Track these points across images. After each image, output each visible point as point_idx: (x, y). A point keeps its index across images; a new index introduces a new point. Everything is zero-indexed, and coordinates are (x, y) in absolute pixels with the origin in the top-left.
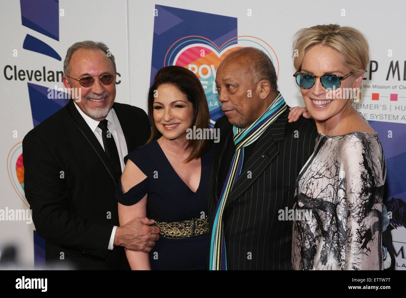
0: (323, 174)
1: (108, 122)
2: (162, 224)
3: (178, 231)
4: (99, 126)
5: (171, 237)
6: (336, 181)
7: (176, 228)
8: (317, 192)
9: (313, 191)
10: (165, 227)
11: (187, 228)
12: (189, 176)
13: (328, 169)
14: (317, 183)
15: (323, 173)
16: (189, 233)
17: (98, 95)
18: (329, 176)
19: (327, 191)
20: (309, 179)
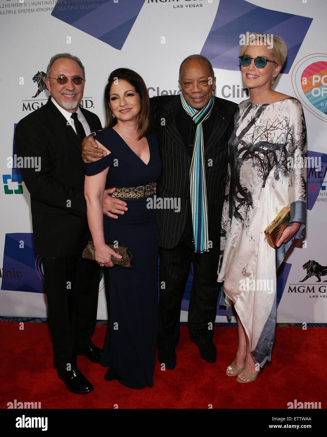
0: (277, 127)
1: (78, 115)
2: (122, 190)
3: (134, 194)
4: (72, 117)
5: (130, 199)
6: (286, 130)
7: (132, 192)
8: (275, 139)
10: (125, 192)
11: (141, 192)
12: (140, 152)
14: (274, 133)
16: (142, 195)
17: (70, 91)
18: (281, 128)
19: (281, 138)
20: (264, 132)
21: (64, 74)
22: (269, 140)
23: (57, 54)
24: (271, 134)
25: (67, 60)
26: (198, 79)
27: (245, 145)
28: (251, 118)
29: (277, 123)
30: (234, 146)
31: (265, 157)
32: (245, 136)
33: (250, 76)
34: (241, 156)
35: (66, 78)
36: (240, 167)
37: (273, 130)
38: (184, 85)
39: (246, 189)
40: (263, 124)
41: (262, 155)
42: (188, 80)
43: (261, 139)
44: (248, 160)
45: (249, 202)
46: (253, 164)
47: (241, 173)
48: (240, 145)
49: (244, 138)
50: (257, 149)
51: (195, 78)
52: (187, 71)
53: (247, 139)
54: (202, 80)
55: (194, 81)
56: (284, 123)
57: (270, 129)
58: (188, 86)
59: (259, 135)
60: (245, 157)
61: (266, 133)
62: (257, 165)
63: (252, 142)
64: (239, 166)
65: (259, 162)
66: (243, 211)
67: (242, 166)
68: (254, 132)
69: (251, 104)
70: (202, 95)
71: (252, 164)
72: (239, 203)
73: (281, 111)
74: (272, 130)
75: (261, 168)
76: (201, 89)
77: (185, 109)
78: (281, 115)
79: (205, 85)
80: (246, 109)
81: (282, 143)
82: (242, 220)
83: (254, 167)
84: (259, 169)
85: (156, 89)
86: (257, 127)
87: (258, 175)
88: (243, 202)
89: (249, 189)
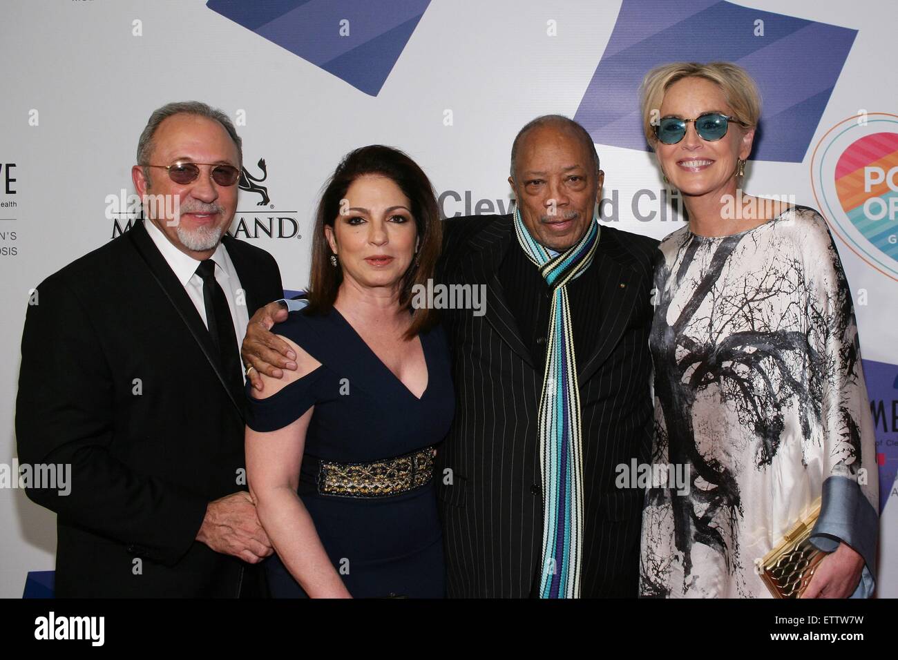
0: (775, 288)
1: (216, 266)
3: (387, 482)
6: (801, 293)
7: (381, 476)
8: (775, 320)
9: (766, 320)
10: (359, 475)
11: (403, 475)
13: (783, 278)
14: (770, 306)
15: (773, 286)
16: (407, 483)
17: (204, 202)
18: (788, 290)
19: (790, 316)
20: (741, 308)
21: (190, 156)
22: (757, 325)
23: (169, 103)
24: (760, 310)
25: (200, 120)
26: (560, 172)
27: (694, 350)
28: (701, 276)
29: (772, 279)
30: (666, 352)
31: (752, 372)
32: (690, 323)
33: (691, 164)
34: (686, 378)
35: (196, 167)
36: (690, 406)
37: (765, 298)
38: (523, 186)
39: (717, 464)
40: (735, 290)
41: (742, 369)
42: (535, 173)
43: (734, 327)
44: (706, 387)
45: (732, 497)
46: (722, 394)
47: (695, 423)
48: (680, 348)
49: (688, 328)
50: (727, 354)
51: (552, 170)
52: (532, 152)
53: (697, 331)
54: (571, 173)
55: (549, 177)
56: (793, 276)
57: (755, 298)
58: (536, 191)
59: (727, 318)
60: (699, 381)
61: (746, 309)
62: (733, 395)
63: (709, 341)
64: (686, 406)
65: (738, 388)
66: (722, 522)
67: (695, 403)
68: (713, 313)
69: (695, 237)
70: (570, 215)
71: (718, 396)
72: (706, 506)
73: (777, 247)
74: (763, 299)
75: (746, 402)
76: (568, 199)
77: (524, 248)
78: (780, 257)
79: (577, 187)
80: (684, 251)
81: (795, 329)
82: (723, 546)
83: (725, 401)
84: (741, 406)
85: (463, 197)
86: (720, 300)
87: (741, 420)
88: (717, 498)
89: (723, 462)
